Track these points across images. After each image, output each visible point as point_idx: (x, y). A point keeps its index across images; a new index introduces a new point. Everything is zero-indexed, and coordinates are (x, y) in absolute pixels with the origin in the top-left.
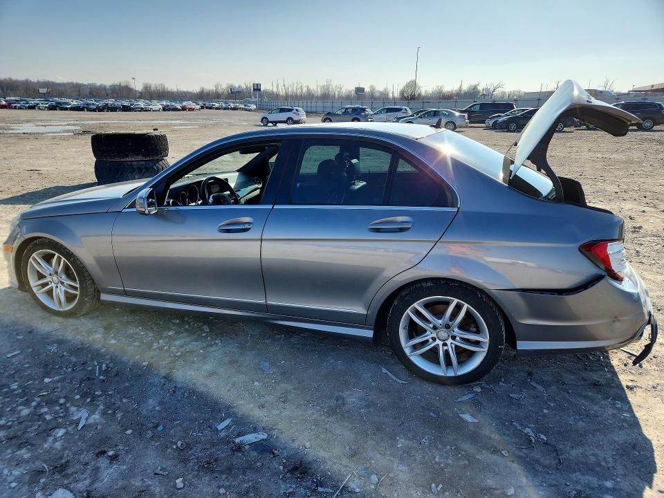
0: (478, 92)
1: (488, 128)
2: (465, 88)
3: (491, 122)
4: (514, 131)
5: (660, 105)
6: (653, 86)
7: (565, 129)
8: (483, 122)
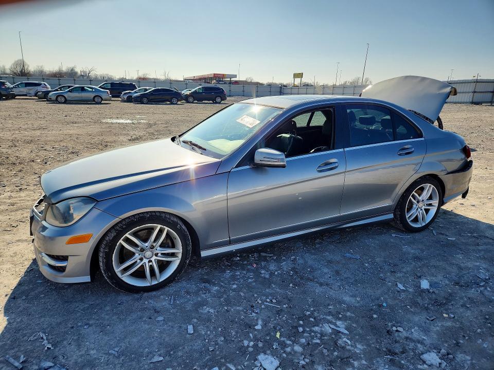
0: (76, 73)
1: (124, 101)
2: (64, 69)
3: (126, 97)
4: (147, 104)
5: (222, 89)
6: (194, 77)
7: (179, 103)
8: (118, 97)
